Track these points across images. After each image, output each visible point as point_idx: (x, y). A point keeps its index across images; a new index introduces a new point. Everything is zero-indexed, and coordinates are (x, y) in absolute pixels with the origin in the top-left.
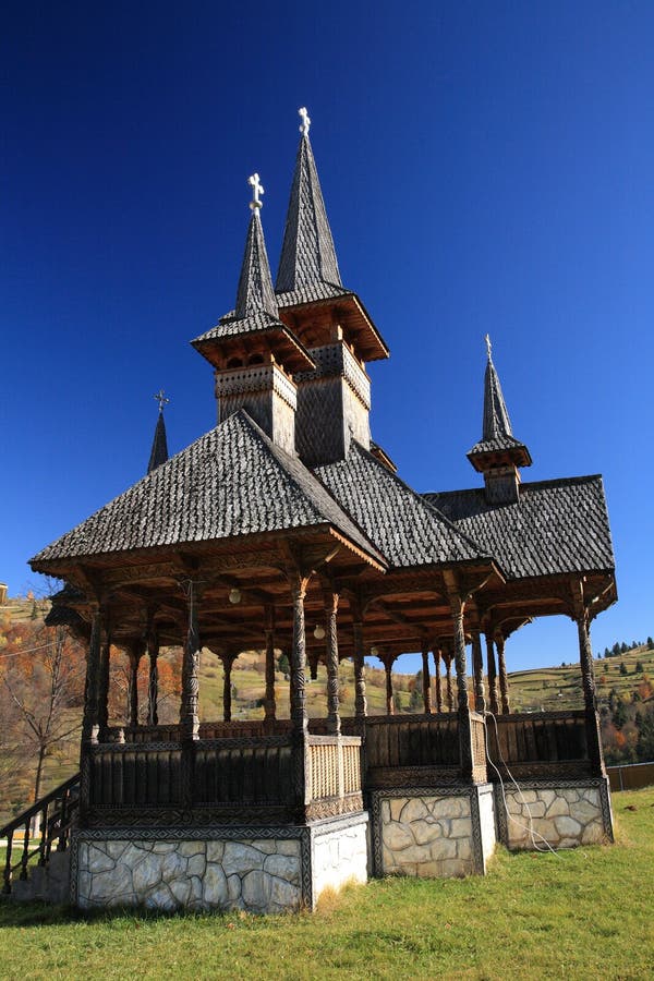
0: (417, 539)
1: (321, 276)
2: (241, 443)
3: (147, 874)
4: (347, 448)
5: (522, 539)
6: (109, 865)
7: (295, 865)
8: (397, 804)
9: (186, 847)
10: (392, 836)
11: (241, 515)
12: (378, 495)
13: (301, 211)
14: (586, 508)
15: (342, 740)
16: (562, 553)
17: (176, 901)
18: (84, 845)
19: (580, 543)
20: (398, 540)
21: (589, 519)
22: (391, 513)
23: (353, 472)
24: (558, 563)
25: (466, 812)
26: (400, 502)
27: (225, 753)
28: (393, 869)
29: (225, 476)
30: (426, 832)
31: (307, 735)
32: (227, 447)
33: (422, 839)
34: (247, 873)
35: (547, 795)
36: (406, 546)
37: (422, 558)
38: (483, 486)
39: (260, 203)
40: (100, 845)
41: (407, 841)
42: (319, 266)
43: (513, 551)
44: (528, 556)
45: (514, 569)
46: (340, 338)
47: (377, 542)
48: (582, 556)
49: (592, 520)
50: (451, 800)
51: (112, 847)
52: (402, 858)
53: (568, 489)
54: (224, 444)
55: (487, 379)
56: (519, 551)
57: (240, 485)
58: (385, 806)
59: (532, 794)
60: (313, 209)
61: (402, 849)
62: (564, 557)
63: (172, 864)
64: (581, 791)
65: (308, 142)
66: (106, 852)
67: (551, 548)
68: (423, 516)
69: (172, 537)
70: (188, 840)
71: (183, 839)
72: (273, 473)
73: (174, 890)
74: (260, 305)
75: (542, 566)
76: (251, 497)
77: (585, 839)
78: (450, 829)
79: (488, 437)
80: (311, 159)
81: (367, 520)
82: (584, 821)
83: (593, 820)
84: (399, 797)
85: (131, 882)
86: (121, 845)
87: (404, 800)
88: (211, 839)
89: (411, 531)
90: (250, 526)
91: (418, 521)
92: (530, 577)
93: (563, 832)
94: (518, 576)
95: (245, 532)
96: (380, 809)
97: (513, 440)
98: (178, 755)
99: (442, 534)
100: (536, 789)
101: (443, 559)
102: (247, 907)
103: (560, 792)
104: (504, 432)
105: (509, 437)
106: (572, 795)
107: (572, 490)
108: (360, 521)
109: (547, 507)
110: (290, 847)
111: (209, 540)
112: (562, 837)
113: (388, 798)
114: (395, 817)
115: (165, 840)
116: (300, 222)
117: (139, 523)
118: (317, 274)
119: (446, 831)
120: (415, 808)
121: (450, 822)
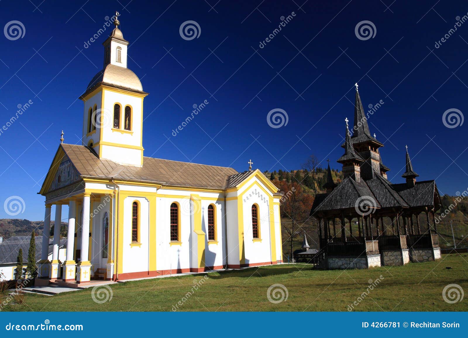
0: (387, 201)
1: (364, 132)
2: (349, 185)
3: (340, 263)
4: (373, 176)
5: (414, 197)
6: (333, 262)
7: (365, 262)
8: (386, 253)
9: (346, 259)
10: (386, 259)
11: (351, 203)
12: (380, 189)
13: (358, 114)
14: (429, 189)
15: (373, 241)
16: (422, 201)
17: (345, 267)
18: (329, 259)
19: (426, 199)
20: (383, 201)
21: (429, 192)
22: (382, 194)
23: (375, 182)
24: (421, 203)
25: (400, 254)
26: (385, 191)
27: (351, 244)
28: (386, 265)
29: (347, 193)
30: (392, 258)
31: (366, 241)
32: (346, 186)
33: (391, 259)
34: (357, 263)
35: (421, 251)
36: (385, 202)
37: (388, 206)
38: (406, 183)
39: (348, 125)
40: (331, 259)
41: (389, 259)
42: (363, 129)
43: (411, 200)
44: (415, 201)
45: (411, 205)
46: (370, 149)
47: (379, 201)
48: (426, 202)
49: (430, 192)
50: (397, 252)
51: (333, 259)
52: (388, 263)
53: (426, 184)
54: (346, 185)
55: (406, 157)
56: (413, 200)
57: (350, 196)
58: (384, 253)
59: (417, 251)
60: (361, 113)
61: (387, 261)
62: (422, 202)
63: (344, 262)
64: (428, 251)
65: (358, 93)
66: (333, 260)
67: (420, 199)
68: (389, 195)
69: (339, 207)
70: (347, 258)
71: (346, 258)
72: (356, 193)
73: (345, 266)
74: (350, 151)
75: (417, 204)
76: (352, 199)
77: (429, 260)
78: (397, 257)
79: (407, 172)
80: (359, 98)
81: (377, 196)
82: (428, 257)
83: (430, 256)
84: (387, 251)
85: (337, 265)
86: (335, 259)
87: (388, 252)
88: (350, 258)
89: (386, 199)
90: (352, 206)
91: (388, 196)
92: (414, 207)
93: (424, 259)
94: (411, 206)
95: (352, 207)
96: (383, 253)
97: (412, 173)
98: (343, 244)
99: (393, 200)
100: (418, 250)
101: (392, 206)
102: (357, 268)
103: (423, 251)
104: (411, 170)
105: (412, 172)
106: (426, 251)
107: (427, 184)
108: (376, 196)
109: (421, 188)
110: (364, 259)
111: (345, 208)
112: (424, 260)
113: (385, 252)
114: (386, 255)
115: (342, 258)
116: (358, 117)
117: (332, 203)
118: (363, 131)
119: (396, 258)
120: (390, 253)
121: (397, 256)
